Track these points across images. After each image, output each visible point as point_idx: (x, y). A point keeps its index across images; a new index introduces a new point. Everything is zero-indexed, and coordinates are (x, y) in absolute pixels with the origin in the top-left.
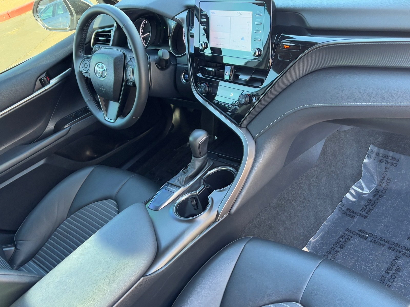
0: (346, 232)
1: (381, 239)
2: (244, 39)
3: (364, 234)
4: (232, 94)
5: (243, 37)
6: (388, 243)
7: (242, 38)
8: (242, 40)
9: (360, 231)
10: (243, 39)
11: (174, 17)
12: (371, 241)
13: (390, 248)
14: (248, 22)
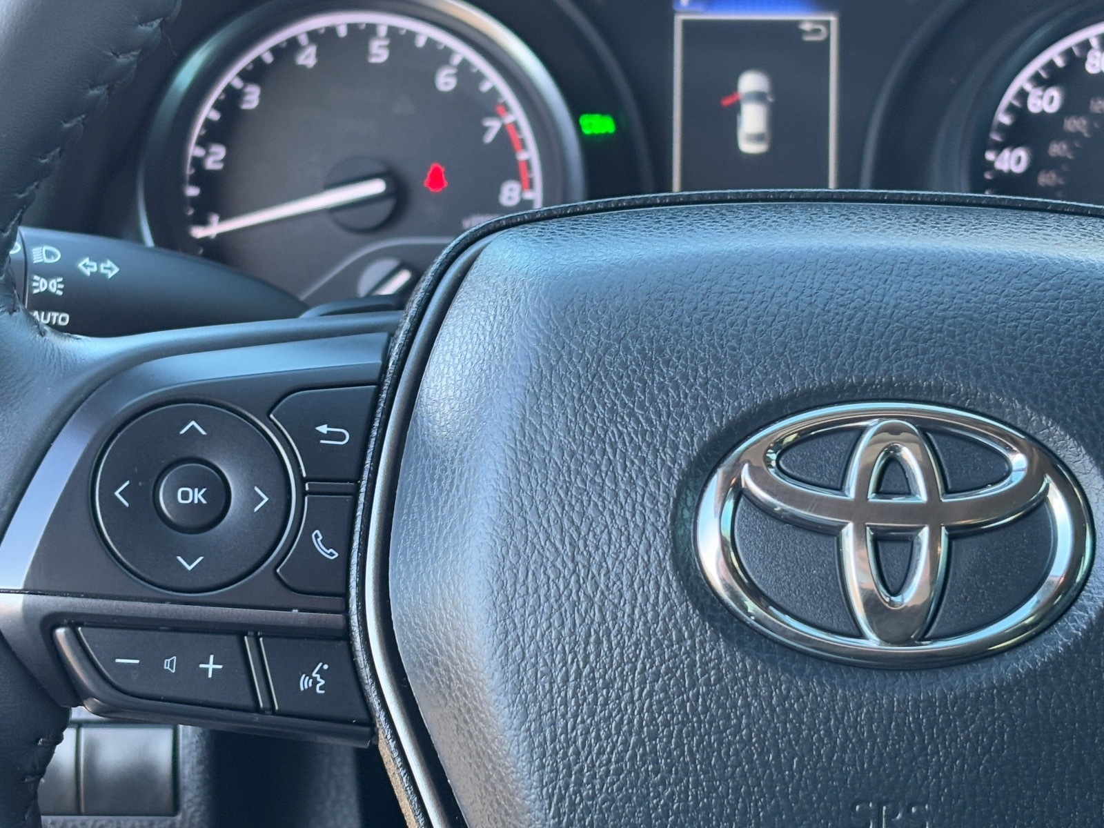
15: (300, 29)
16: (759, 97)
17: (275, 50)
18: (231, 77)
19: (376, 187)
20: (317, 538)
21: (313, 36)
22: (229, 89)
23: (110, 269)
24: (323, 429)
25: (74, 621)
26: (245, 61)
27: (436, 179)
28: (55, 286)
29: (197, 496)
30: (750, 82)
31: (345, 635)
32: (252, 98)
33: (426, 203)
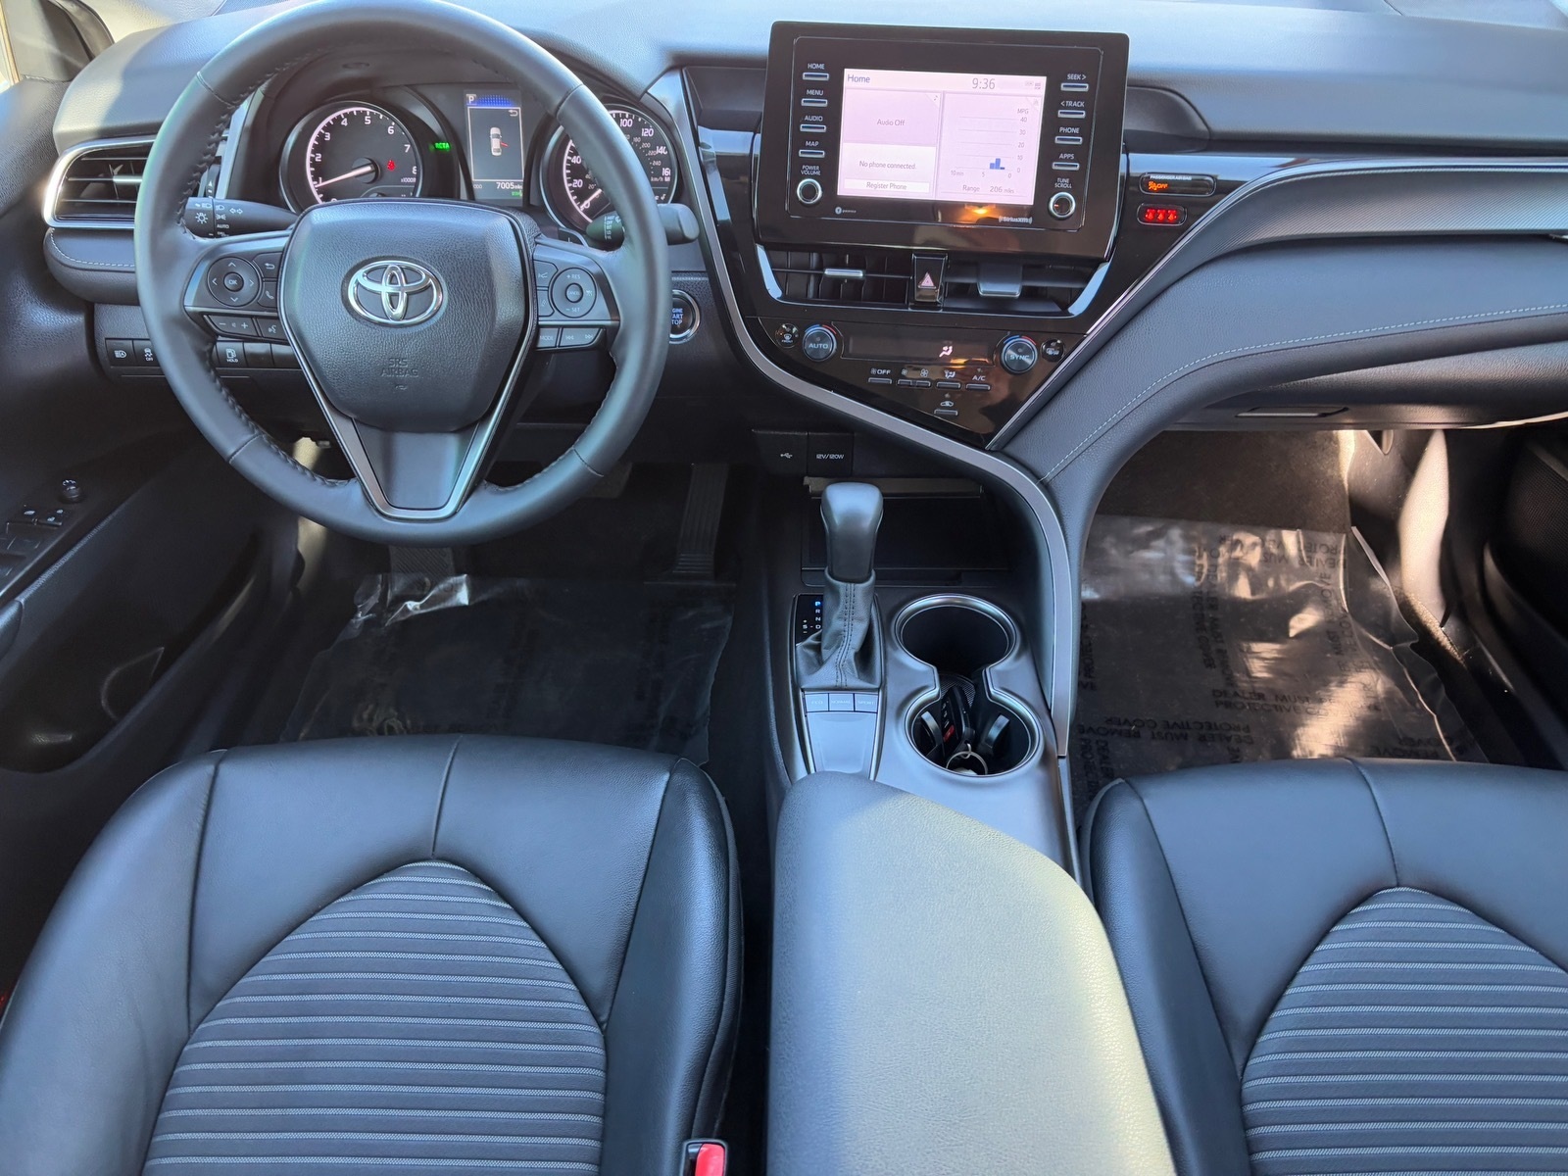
0: (1085, 736)
1: (1167, 725)
2: (1001, 166)
3: (1126, 727)
4: (945, 348)
5: (998, 161)
6: (1189, 728)
7: (994, 162)
8: (992, 166)
9: (1109, 721)
10: (996, 165)
11: (646, 92)
12: (1153, 738)
13: (1202, 739)
14: (1020, 111)
15: (341, 113)
16: (497, 136)
17: (333, 120)
18: (319, 129)
19: (368, 168)
20: (267, 293)
21: (345, 114)
22: (320, 133)
23: (240, 212)
24: (267, 264)
25: (208, 314)
26: (324, 123)
27: (392, 166)
28: (223, 217)
29: (235, 282)
30: (494, 131)
31: (277, 318)
32: (328, 137)
33: (389, 174)
